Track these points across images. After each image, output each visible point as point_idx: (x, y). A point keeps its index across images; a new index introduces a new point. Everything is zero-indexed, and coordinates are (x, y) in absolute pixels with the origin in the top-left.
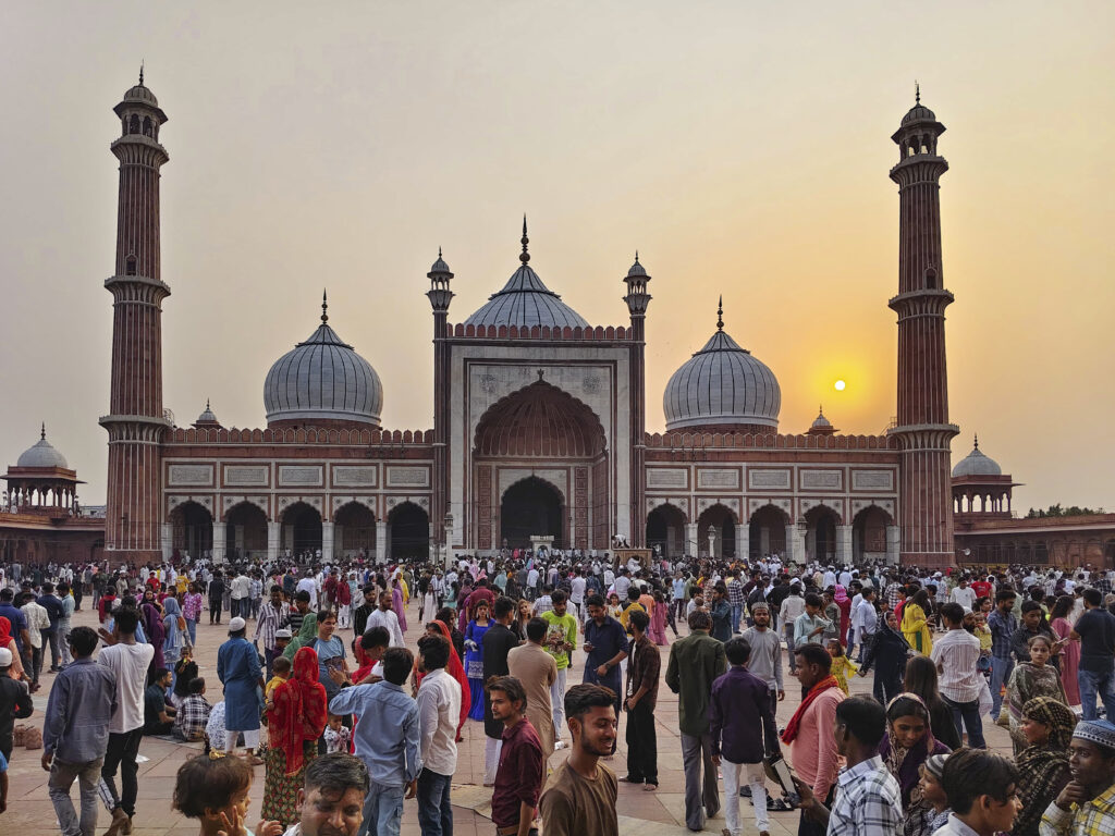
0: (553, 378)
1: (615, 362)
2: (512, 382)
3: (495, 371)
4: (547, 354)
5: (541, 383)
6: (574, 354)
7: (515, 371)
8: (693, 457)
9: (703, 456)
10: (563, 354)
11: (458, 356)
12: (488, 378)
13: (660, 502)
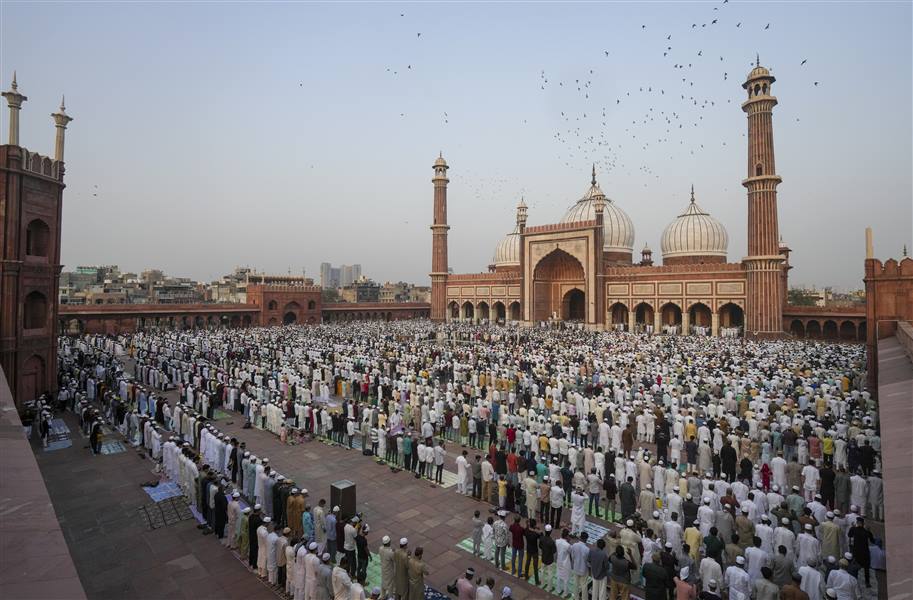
0: (563, 247)
1: (587, 237)
2: (547, 249)
3: (541, 245)
4: (560, 236)
5: (558, 250)
6: (570, 235)
7: (548, 245)
8: (630, 279)
9: (635, 278)
10: (566, 235)
11: (528, 240)
12: (538, 249)
13: (615, 301)
